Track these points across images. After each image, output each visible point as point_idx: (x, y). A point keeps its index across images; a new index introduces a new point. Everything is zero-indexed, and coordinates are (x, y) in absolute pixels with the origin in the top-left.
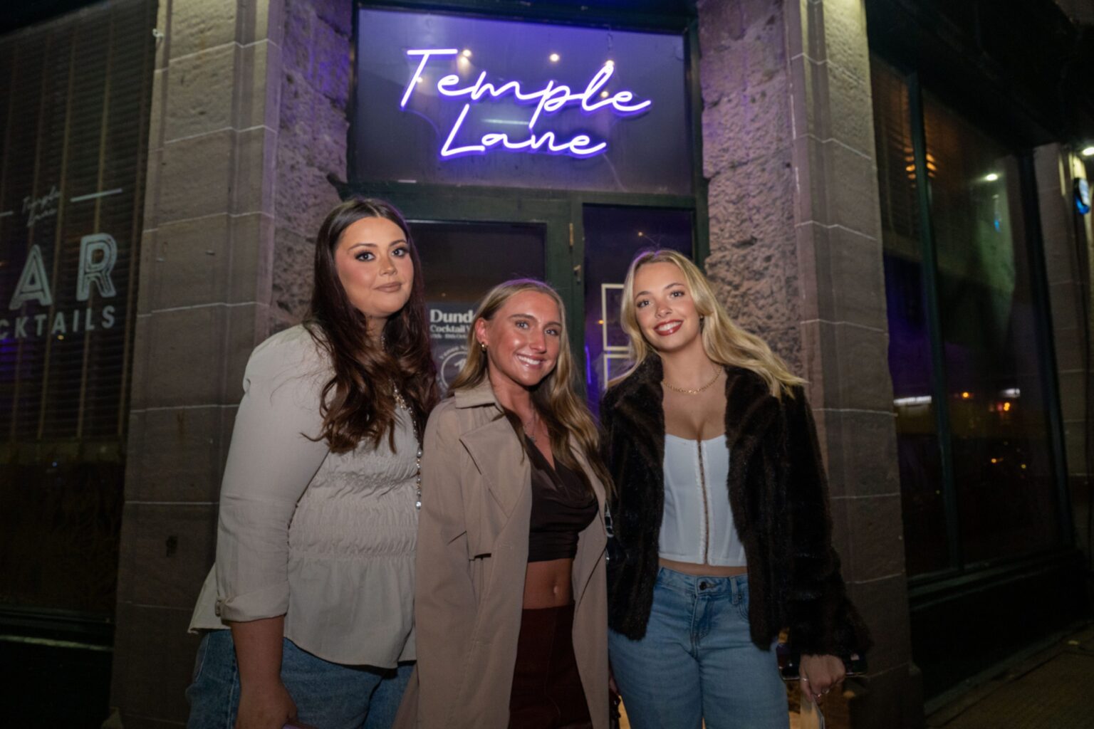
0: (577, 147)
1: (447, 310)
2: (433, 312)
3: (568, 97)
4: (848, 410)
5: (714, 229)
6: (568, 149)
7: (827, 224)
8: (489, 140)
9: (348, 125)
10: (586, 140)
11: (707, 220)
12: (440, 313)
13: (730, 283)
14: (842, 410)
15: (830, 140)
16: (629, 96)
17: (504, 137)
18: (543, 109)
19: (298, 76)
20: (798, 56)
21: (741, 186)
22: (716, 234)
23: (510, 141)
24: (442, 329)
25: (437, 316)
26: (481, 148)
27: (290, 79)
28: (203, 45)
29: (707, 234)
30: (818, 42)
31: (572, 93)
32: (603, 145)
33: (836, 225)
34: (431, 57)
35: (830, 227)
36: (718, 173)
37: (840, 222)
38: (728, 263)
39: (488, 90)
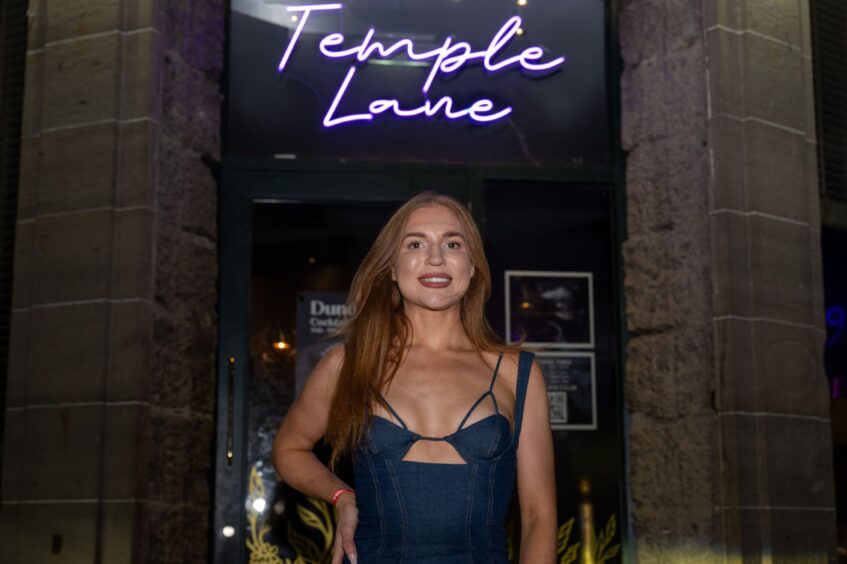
0: (477, 113)
1: (329, 302)
2: (313, 304)
3: (468, 55)
4: (763, 414)
5: (632, 209)
6: (468, 116)
7: (744, 211)
8: (377, 107)
9: (222, 97)
10: (488, 105)
11: (625, 199)
12: (322, 305)
13: (647, 272)
14: (757, 414)
15: (750, 118)
16: (539, 52)
17: (395, 103)
18: (439, 70)
19: (176, 56)
20: (714, 28)
21: (660, 163)
22: (634, 215)
23: (401, 108)
24: (323, 323)
25: (318, 308)
26: (368, 117)
27: (167, 60)
28: (82, 31)
29: (625, 214)
30: (739, 9)
31: (472, 51)
32: (507, 111)
33: (754, 213)
34: (313, 13)
35: (747, 214)
36: (636, 146)
37: (758, 210)
38: (645, 249)
39: (377, 49)
